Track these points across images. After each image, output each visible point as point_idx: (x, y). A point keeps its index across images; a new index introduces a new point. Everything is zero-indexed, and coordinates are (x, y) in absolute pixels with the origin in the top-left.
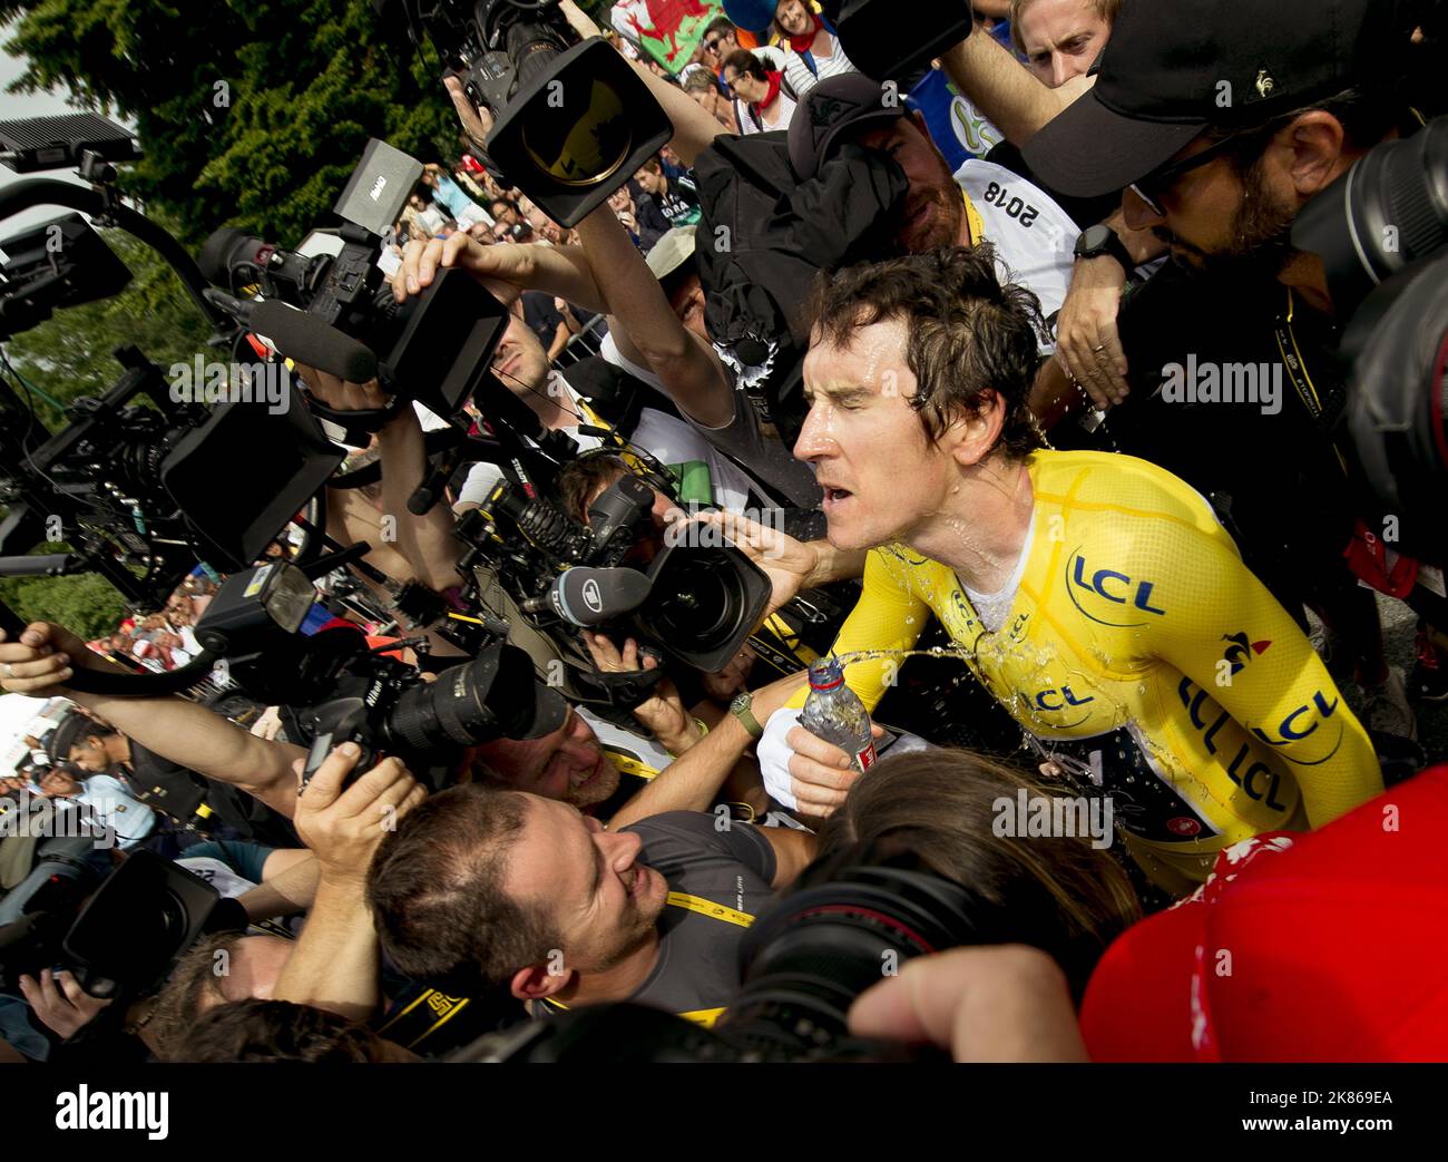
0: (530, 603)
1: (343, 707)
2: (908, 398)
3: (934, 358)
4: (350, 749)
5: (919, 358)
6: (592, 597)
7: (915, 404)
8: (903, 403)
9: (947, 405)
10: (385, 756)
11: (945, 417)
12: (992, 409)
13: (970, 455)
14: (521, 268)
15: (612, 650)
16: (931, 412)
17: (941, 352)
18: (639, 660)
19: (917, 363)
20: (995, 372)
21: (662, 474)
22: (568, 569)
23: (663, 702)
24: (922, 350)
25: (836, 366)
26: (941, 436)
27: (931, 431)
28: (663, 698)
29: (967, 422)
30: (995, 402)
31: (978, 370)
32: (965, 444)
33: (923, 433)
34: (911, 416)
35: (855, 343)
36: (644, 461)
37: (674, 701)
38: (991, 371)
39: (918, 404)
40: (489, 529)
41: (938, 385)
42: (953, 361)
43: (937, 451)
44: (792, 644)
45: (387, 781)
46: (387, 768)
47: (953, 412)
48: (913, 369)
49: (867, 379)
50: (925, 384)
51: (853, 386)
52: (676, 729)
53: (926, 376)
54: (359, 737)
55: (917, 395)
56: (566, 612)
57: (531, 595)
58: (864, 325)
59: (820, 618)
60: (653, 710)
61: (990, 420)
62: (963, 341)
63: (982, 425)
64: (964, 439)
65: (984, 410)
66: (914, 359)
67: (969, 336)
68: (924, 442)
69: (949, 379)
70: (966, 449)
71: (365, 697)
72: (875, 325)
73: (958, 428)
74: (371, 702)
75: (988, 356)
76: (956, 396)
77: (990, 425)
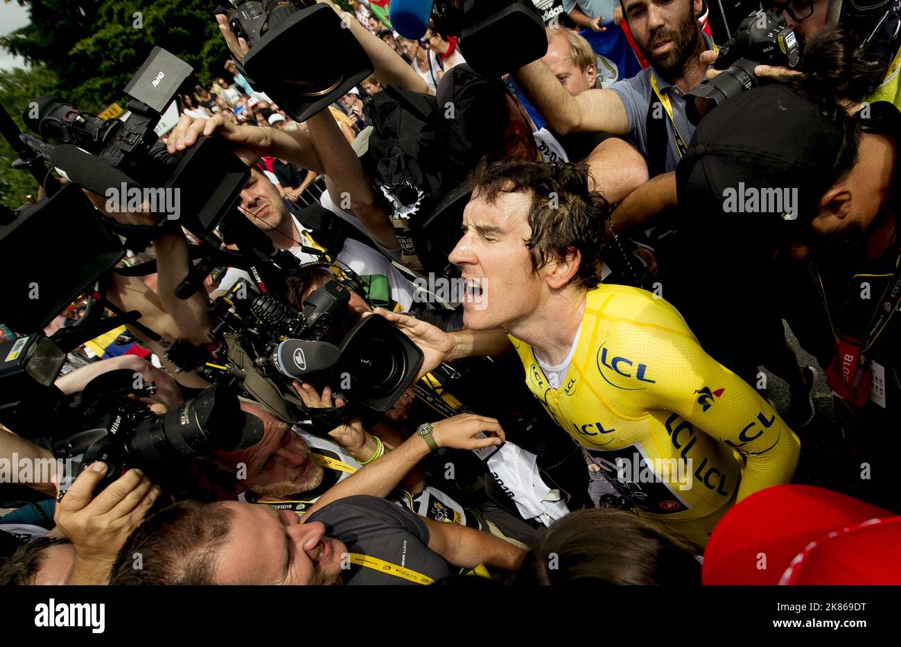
0: (260, 360)
1: (92, 436)
2: (525, 241)
3: (544, 221)
4: (99, 467)
5: (535, 219)
6: (299, 360)
7: (528, 245)
8: (521, 243)
9: (548, 249)
10: (127, 470)
11: (545, 257)
12: (574, 259)
13: (556, 283)
14: (263, 142)
15: (314, 393)
16: (537, 252)
17: (549, 219)
18: (333, 400)
19: (533, 221)
20: (579, 237)
21: (357, 282)
22: (285, 340)
23: (348, 428)
24: (538, 215)
25: (484, 212)
26: (541, 268)
27: (536, 263)
28: (348, 424)
29: (557, 263)
30: (576, 255)
31: (568, 234)
32: (554, 276)
33: (530, 262)
34: (524, 252)
35: (498, 201)
36: (345, 272)
37: (357, 425)
38: (576, 237)
39: (530, 245)
40: (231, 310)
41: (544, 237)
42: (556, 225)
43: (537, 275)
44: (439, 391)
45: (129, 486)
46: (129, 478)
47: (550, 254)
48: (530, 224)
49: (502, 224)
50: (536, 236)
51: (492, 226)
52: (358, 444)
53: (538, 230)
54: (105, 456)
55: (530, 240)
56: (282, 369)
57: (261, 355)
58: (506, 192)
59: (457, 375)
60: (340, 433)
61: (571, 265)
62: (563, 215)
63: (566, 266)
64: (554, 273)
65: (569, 258)
66: (532, 219)
67: (567, 213)
68: (531, 268)
69: (551, 235)
70: (554, 279)
71: (109, 428)
72: (513, 194)
73: (551, 266)
74: (114, 431)
75: (575, 228)
76: (554, 246)
77: (570, 268)
